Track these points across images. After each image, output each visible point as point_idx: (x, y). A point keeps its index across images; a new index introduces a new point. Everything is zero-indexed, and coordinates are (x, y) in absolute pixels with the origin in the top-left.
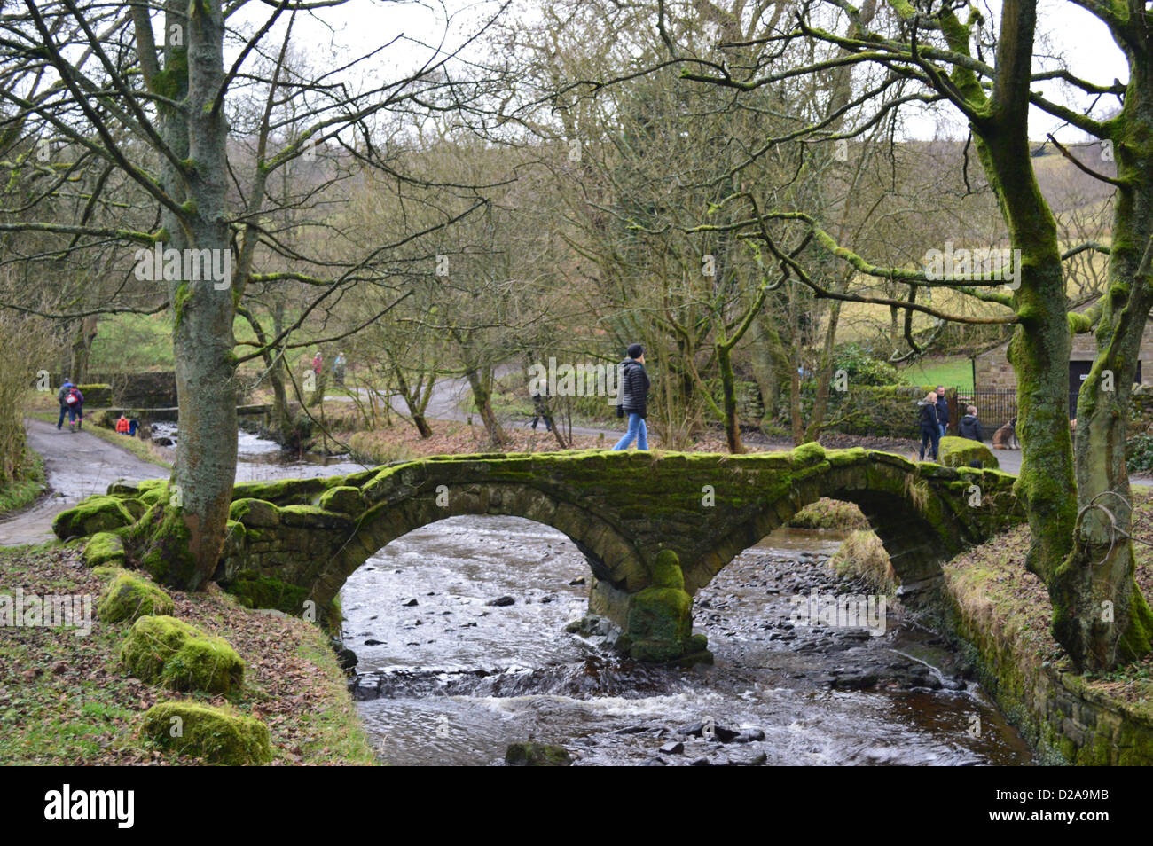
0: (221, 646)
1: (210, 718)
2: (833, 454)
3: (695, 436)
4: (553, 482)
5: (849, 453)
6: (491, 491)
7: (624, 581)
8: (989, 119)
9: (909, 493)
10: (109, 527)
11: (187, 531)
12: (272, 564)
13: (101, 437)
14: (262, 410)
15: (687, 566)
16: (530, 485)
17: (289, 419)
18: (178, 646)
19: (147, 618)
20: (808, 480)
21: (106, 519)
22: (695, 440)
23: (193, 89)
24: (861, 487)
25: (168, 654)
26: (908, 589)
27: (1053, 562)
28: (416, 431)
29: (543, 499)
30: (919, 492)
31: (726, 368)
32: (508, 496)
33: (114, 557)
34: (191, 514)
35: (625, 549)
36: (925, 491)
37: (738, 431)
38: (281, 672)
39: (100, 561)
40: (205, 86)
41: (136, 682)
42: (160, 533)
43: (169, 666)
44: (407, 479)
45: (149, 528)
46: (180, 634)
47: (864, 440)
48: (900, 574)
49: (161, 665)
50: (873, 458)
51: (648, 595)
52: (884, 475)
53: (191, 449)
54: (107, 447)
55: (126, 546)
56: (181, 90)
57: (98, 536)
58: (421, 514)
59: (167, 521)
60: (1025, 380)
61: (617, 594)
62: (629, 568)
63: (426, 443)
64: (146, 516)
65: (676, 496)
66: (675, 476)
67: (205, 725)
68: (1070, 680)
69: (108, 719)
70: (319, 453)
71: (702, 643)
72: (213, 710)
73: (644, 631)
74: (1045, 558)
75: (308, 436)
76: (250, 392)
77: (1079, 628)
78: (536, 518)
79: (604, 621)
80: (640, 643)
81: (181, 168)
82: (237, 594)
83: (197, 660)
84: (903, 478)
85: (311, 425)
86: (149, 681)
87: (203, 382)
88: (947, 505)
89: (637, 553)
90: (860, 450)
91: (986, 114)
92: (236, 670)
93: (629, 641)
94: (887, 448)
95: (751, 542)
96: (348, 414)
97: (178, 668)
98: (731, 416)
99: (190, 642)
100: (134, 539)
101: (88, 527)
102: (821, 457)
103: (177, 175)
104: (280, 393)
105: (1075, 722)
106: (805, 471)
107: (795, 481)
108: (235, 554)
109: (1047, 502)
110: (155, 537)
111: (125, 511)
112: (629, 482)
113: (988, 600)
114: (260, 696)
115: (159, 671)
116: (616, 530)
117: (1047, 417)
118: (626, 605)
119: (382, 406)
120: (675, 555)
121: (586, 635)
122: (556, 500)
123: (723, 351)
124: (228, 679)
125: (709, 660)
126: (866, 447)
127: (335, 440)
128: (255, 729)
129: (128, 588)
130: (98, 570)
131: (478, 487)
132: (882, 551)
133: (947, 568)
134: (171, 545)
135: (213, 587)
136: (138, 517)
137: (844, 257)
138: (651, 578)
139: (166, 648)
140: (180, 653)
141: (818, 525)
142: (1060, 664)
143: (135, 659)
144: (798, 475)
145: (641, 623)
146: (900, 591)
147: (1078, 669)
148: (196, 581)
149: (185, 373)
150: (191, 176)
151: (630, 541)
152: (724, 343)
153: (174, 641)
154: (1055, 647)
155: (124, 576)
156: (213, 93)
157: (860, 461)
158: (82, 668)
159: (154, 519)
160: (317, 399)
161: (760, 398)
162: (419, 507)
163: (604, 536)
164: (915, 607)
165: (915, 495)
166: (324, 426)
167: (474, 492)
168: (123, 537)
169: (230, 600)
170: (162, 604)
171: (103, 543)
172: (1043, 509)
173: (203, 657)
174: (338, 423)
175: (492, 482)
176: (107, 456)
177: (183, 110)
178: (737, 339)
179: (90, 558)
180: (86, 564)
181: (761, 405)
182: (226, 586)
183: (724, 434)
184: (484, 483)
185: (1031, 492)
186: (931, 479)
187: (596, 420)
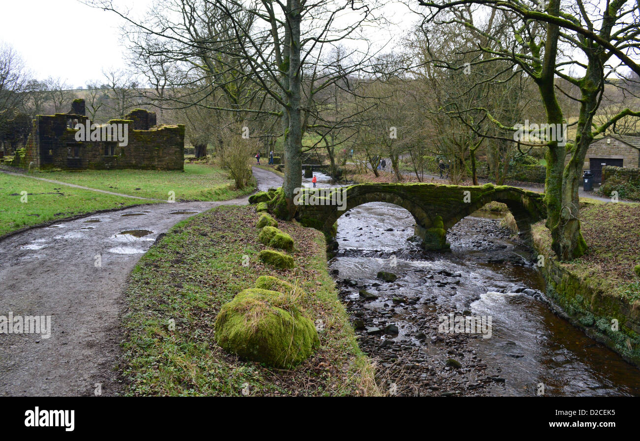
0: (287, 236)
1: (277, 255)
2: (496, 187)
3: (463, 179)
4: (402, 192)
5: (502, 187)
6: (383, 194)
7: (424, 225)
8: (541, 78)
9: (522, 201)
10: (264, 201)
11: (286, 202)
12: (313, 214)
13: (276, 174)
14: (327, 166)
15: (445, 221)
16: (395, 193)
17: (335, 169)
18: (274, 235)
19: (266, 227)
20: (488, 195)
21: (264, 198)
22: (463, 181)
23: (291, 68)
24: (505, 198)
25: (272, 237)
26: (522, 233)
27: (553, 225)
28: (374, 175)
29: (399, 198)
30: (526, 201)
31: (473, 157)
32: (388, 196)
33: (264, 210)
34: (287, 198)
35: (425, 215)
36: (527, 200)
37: (476, 178)
38: (306, 245)
39: (260, 211)
40: (294, 68)
41: (262, 244)
42: (278, 203)
43: (271, 241)
44: (356, 190)
45: (275, 202)
46: (275, 232)
47: (523, 183)
48: (520, 228)
49: (269, 240)
50: (510, 189)
51: (432, 230)
52: (514, 195)
53: (288, 178)
54: (277, 177)
55: (268, 207)
56: (288, 69)
57: (261, 203)
58: (360, 201)
59: (280, 199)
60: (549, 165)
61: (422, 229)
62: (426, 221)
63: (377, 179)
64: (275, 198)
65: (442, 199)
66: (443, 192)
67: (275, 257)
68: (556, 263)
69: (252, 254)
70: (344, 181)
71: (449, 246)
72: (279, 253)
73: (429, 241)
74: (551, 223)
75: (341, 175)
76: (324, 160)
77: (559, 246)
78: (397, 204)
79: (418, 237)
80: (428, 245)
81: (287, 93)
82: (302, 223)
83: (279, 240)
84: (520, 196)
85: (342, 171)
86: (266, 245)
87: (292, 158)
88: (535, 205)
89: (429, 217)
90: (506, 186)
91: (539, 77)
92: (291, 243)
93: (425, 244)
94: (515, 185)
95: (468, 215)
96: (354, 169)
97: (274, 241)
98: (474, 173)
99: (278, 234)
100: (271, 205)
101: (258, 201)
102: (492, 188)
103: (285, 95)
104: (332, 161)
105: (557, 276)
106: (487, 192)
107: (483, 196)
108: (302, 211)
109: (554, 205)
110: (277, 204)
111: (269, 196)
112: (427, 194)
113: (540, 237)
114: (297, 251)
115: (269, 242)
116: (423, 209)
117: (555, 178)
118: (425, 233)
119: (364, 166)
120: (441, 218)
121: (412, 242)
122: (403, 198)
123: (472, 151)
124: (288, 245)
125: (450, 251)
126: (508, 184)
127: (349, 177)
128: (289, 259)
129: (265, 218)
130: (259, 213)
131: (378, 193)
132: (514, 220)
133: (532, 226)
134: (281, 207)
135: (294, 220)
136: (272, 198)
137: (495, 123)
138: (433, 224)
139: (271, 236)
140: (275, 237)
141: (501, 211)
142: (554, 258)
143: (262, 238)
144: (484, 194)
145: (429, 239)
146: (519, 233)
147: (559, 260)
148: (288, 218)
149: (287, 155)
150: (289, 95)
151: (427, 212)
152: (473, 149)
153: (273, 234)
154: (554, 253)
155: (265, 215)
156: (296, 70)
157: (505, 190)
158: (248, 240)
159: (277, 199)
160: (344, 164)
161: (489, 168)
162: (360, 199)
163: (418, 210)
164: (523, 239)
165: (524, 202)
166: (346, 172)
167: (377, 195)
168: (268, 204)
169: (299, 224)
170: (274, 223)
171: (262, 205)
172: (552, 207)
173: (281, 239)
174: (351, 171)
175: (383, 192)
176: (277, 180)
177: (288, 75)
178: (477, 147)
179: (258, 209)
180: (257, 211)
181: (489, 170)
182: (298, 220)
183: (472, 179)
184: (380, 192)
185: (548, 202)
186: (530, 196)
187: (434, 173)
